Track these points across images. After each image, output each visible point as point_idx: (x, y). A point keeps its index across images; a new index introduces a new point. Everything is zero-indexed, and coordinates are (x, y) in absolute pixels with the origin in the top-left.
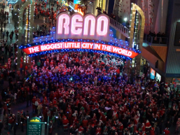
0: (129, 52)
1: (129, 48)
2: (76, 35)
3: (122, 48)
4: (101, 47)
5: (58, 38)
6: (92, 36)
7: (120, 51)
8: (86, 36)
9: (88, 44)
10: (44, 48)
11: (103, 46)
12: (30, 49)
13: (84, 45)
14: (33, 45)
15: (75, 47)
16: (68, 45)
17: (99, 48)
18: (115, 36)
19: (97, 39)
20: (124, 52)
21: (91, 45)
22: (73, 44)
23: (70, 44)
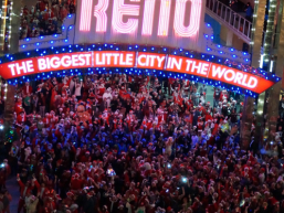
0: (252, 78)
1: (250, 69)
2: (124, 36)
3: (235, 68)
4: (184, 65)
5: (80, 40)
6: (162, 38)
7: (229, 75)
8: (147, 37)
9: (153, 57)
10: (45, 64)
11: (189, 62)
12: (11, 66)
13: (143, 60)
14: (20, 57)
15: (122, 63)
16: (104, 59)
17: (179, 67)
18: (218, 39)
19: (175, 45)
20: (239, 78)
21: (160, 60)
22: (116, 55)
23: (109, 55)
